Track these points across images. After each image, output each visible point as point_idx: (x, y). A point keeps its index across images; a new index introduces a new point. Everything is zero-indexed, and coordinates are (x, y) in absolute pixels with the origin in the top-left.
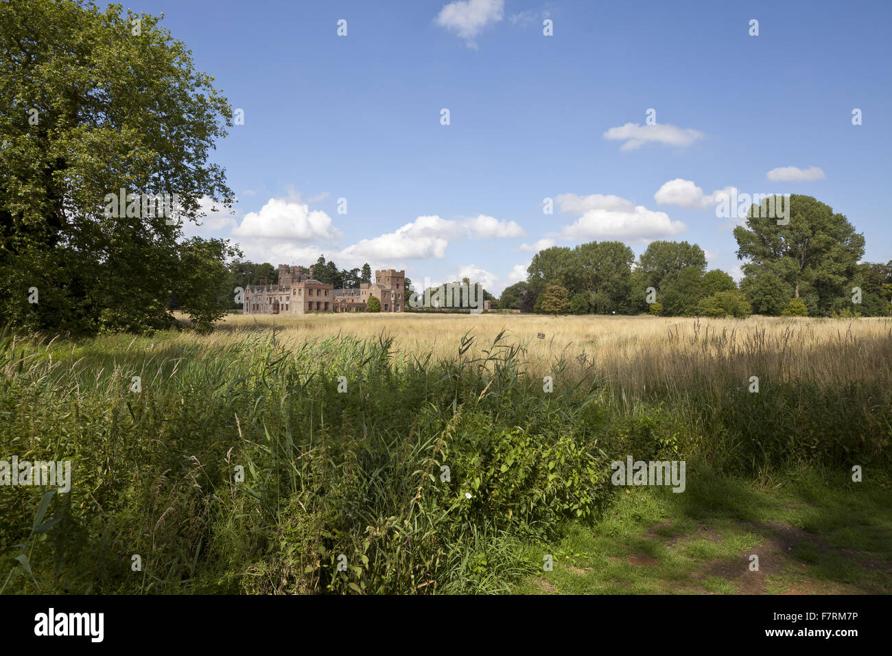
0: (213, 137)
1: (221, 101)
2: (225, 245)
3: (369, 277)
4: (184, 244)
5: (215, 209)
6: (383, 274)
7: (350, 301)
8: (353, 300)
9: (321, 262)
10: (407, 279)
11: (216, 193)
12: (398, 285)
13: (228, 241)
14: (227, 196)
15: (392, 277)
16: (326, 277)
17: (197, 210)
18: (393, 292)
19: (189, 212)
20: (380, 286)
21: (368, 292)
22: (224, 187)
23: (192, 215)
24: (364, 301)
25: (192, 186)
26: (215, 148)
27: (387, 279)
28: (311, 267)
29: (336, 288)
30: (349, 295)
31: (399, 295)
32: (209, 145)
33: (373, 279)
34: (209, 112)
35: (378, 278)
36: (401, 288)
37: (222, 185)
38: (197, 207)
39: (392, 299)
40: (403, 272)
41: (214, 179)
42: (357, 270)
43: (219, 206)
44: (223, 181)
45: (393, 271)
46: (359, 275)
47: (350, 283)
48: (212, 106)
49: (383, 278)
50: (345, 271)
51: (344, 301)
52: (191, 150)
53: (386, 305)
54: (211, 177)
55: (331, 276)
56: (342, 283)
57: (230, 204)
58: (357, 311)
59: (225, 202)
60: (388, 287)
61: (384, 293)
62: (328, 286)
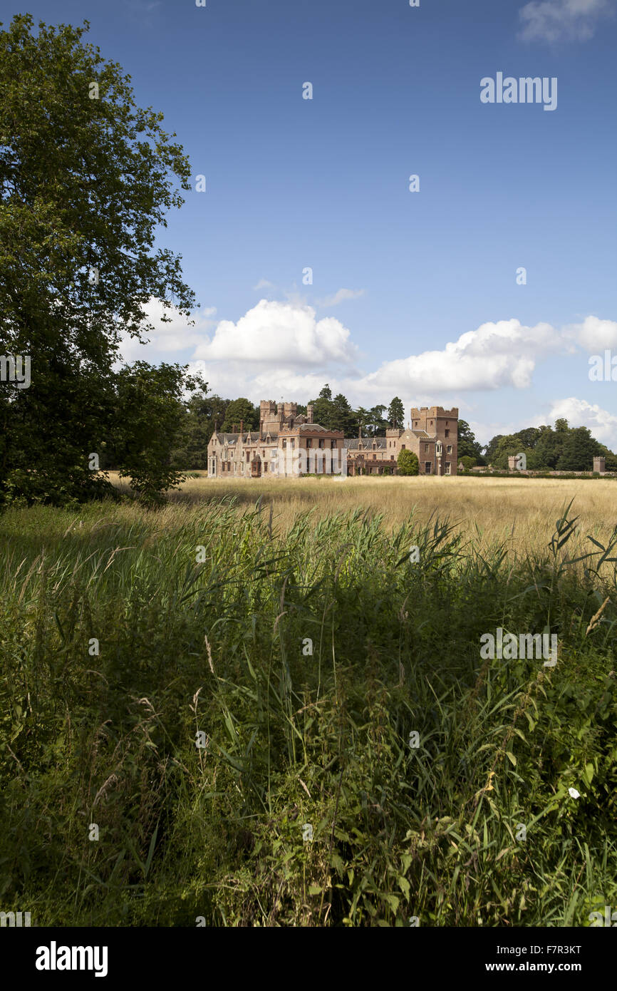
0: (163, 207)
1: (174, 151)
2: (182, 373)
3: (401, 419)
4: (124, 372)
5: (167, 318)
6: (424, 413)
7: (370, 458)
8: (375, 456)
9: (325, 396)
10: (462, 422)
11: (168, 293)
12: (447, 432)
13: (186, 367)
14: (183, 298)
15: (438, 419)
16: (333, 419)
17: (141, 321)
18: (439, 442)
19: (130, 323)
20: (417, 434)
21: (400, 443)
22: (179, 284)
23: (134, 328)
24: (392, 457)
25: (134, 284)
26: (166, 225)
27: (429, 421)
28: (309, 404)
29: (349, 437)
30: (369, 447)
31: (449, 447)
32: (156, 220)
33: (407, 423)
34: (157, 169)
35: (415, 421)
36: (453, 436)
37: (176, 282)
38: (141, 316)
39: (438, 454)
40: (455, 411)
41: (165, 272)
42: (381, 408)
43: (172, 312)
44: (178, 274)
45: (440, 409)
46: (385, 415)
47: (371, 428)
48: (160, 159)
49: (423, 420)
50: (363, 411)
51: (361, 457)
52: (130, 231)
53: (428, 464)
54: (161, 270)
55: (340, 418)
56: (357, 429)
57: (188, 310)
58: (381, 473)
59: (181, 307)
60: (431, 435)
61: (425, 444)
62: (335, 434)
